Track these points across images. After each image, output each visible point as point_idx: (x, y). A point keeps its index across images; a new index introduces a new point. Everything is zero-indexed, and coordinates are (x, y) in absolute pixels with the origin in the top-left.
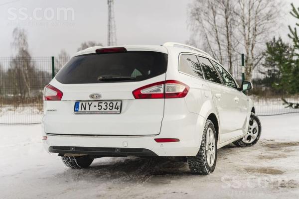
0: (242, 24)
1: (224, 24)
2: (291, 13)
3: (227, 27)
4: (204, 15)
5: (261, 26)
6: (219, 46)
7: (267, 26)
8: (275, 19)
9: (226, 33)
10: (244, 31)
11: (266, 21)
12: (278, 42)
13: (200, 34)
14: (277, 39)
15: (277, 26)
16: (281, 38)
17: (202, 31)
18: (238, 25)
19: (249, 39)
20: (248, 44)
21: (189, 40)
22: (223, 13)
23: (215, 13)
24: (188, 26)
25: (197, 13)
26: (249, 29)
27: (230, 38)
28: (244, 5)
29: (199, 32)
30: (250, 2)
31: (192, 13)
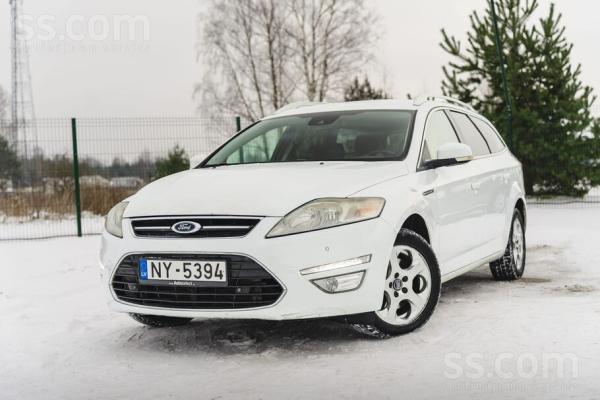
0: (302, 53)
1: (267, 50)
2: (441, 45)
3: (272, 59)
4: (230, 35)
5: (338, 59)
6: (259, 95)
7: (348, 58)
8: (359, 47)
9: (269, 70)
10: (306, 68)
11: (344, 50)
12: (363, 87)
13: (223, 72)
14: (361, 82)
15: (364, 59)
16: (370, 80)
17: (224, 65)
18: (293, 54)
19: (314, 81)
20: (312, 90)
21: (200, 81)
22: (265, 30)
23: (249, 32)
24: (198, 55)
25: (216, 31)
26: (314, 61)
27: (278, 80)
28: (303, 19)
29: (220, 68)
30: (314, 13)
31: (206, 30)
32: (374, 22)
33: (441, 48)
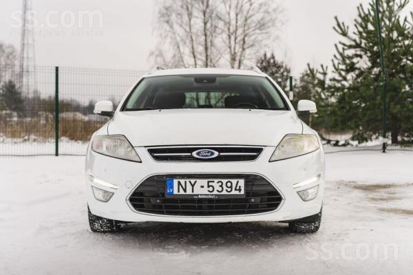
0: (227, 32)
1: (202, 29)
2: (334, 28)
3: (206, 35)
4: (177, 17)
5: (253, 38)
6: (195, 61)
7: (260, 37)
8: (268, 30)
9: (203, 43)
10: (230, 42)
11: (258, 31)
12: (270, 59)
13: (170, 43)
14: (269, 56)
15: (272, 38)
17: (172, 38)
18: (222, 33)
19: (235, 53)
20: (233, 59)
22: (201, 15)
23: (190, 15)
24: (153, 30)
25: (167, 14)
26: (236, 39)
27: (209, 51)
28: (230, 7)
29: (169, 40)
30: (238, 3)
31: (159, 13)
32: (280, 12)
33: (334, 31)
